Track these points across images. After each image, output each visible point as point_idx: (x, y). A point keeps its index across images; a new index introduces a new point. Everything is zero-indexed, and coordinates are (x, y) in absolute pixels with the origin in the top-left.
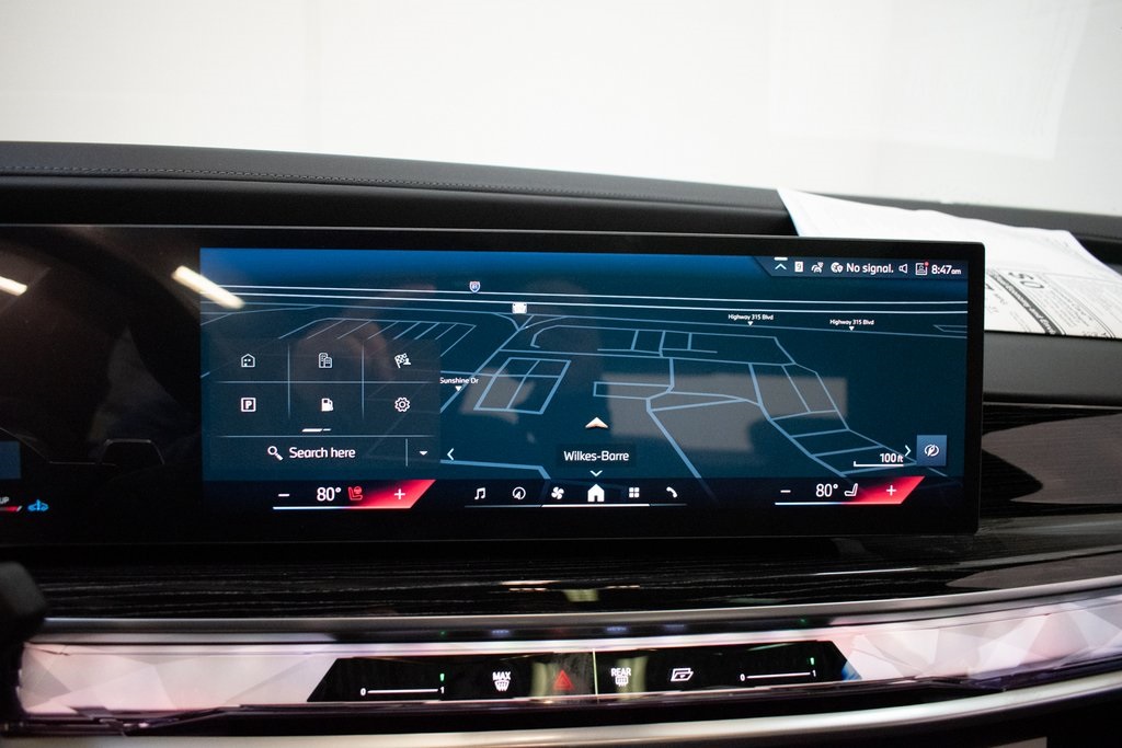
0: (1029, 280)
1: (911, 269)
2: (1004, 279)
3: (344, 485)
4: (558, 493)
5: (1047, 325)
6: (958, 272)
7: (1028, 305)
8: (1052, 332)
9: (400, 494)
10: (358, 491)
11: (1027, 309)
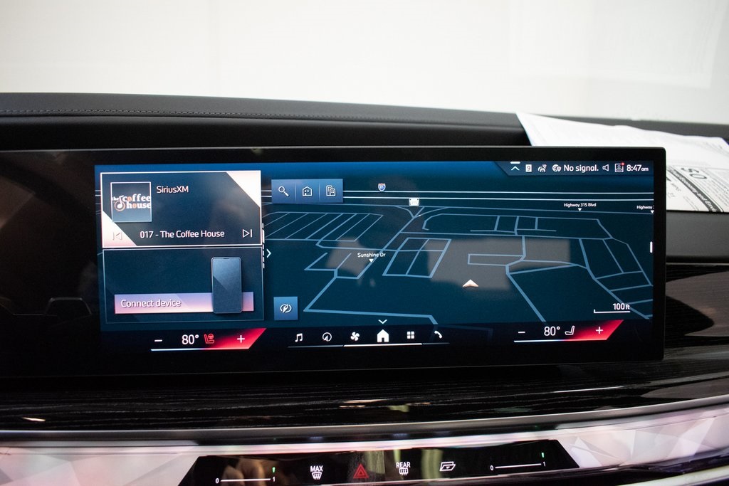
0: (696, 173)
1: (612, 168)
2: (678, 173)
3: (201, 333)
4: (355, 336)
5: (710, 205)
6: (647, 169)
7: (696, 191)
8: (714, 210)
9: (241, 339)
10: (211, 337)
11: (695, 194)
